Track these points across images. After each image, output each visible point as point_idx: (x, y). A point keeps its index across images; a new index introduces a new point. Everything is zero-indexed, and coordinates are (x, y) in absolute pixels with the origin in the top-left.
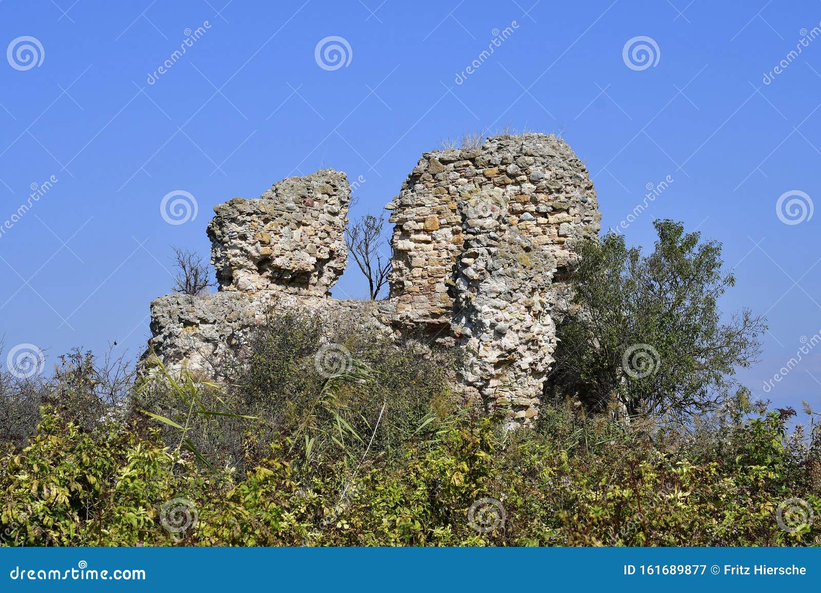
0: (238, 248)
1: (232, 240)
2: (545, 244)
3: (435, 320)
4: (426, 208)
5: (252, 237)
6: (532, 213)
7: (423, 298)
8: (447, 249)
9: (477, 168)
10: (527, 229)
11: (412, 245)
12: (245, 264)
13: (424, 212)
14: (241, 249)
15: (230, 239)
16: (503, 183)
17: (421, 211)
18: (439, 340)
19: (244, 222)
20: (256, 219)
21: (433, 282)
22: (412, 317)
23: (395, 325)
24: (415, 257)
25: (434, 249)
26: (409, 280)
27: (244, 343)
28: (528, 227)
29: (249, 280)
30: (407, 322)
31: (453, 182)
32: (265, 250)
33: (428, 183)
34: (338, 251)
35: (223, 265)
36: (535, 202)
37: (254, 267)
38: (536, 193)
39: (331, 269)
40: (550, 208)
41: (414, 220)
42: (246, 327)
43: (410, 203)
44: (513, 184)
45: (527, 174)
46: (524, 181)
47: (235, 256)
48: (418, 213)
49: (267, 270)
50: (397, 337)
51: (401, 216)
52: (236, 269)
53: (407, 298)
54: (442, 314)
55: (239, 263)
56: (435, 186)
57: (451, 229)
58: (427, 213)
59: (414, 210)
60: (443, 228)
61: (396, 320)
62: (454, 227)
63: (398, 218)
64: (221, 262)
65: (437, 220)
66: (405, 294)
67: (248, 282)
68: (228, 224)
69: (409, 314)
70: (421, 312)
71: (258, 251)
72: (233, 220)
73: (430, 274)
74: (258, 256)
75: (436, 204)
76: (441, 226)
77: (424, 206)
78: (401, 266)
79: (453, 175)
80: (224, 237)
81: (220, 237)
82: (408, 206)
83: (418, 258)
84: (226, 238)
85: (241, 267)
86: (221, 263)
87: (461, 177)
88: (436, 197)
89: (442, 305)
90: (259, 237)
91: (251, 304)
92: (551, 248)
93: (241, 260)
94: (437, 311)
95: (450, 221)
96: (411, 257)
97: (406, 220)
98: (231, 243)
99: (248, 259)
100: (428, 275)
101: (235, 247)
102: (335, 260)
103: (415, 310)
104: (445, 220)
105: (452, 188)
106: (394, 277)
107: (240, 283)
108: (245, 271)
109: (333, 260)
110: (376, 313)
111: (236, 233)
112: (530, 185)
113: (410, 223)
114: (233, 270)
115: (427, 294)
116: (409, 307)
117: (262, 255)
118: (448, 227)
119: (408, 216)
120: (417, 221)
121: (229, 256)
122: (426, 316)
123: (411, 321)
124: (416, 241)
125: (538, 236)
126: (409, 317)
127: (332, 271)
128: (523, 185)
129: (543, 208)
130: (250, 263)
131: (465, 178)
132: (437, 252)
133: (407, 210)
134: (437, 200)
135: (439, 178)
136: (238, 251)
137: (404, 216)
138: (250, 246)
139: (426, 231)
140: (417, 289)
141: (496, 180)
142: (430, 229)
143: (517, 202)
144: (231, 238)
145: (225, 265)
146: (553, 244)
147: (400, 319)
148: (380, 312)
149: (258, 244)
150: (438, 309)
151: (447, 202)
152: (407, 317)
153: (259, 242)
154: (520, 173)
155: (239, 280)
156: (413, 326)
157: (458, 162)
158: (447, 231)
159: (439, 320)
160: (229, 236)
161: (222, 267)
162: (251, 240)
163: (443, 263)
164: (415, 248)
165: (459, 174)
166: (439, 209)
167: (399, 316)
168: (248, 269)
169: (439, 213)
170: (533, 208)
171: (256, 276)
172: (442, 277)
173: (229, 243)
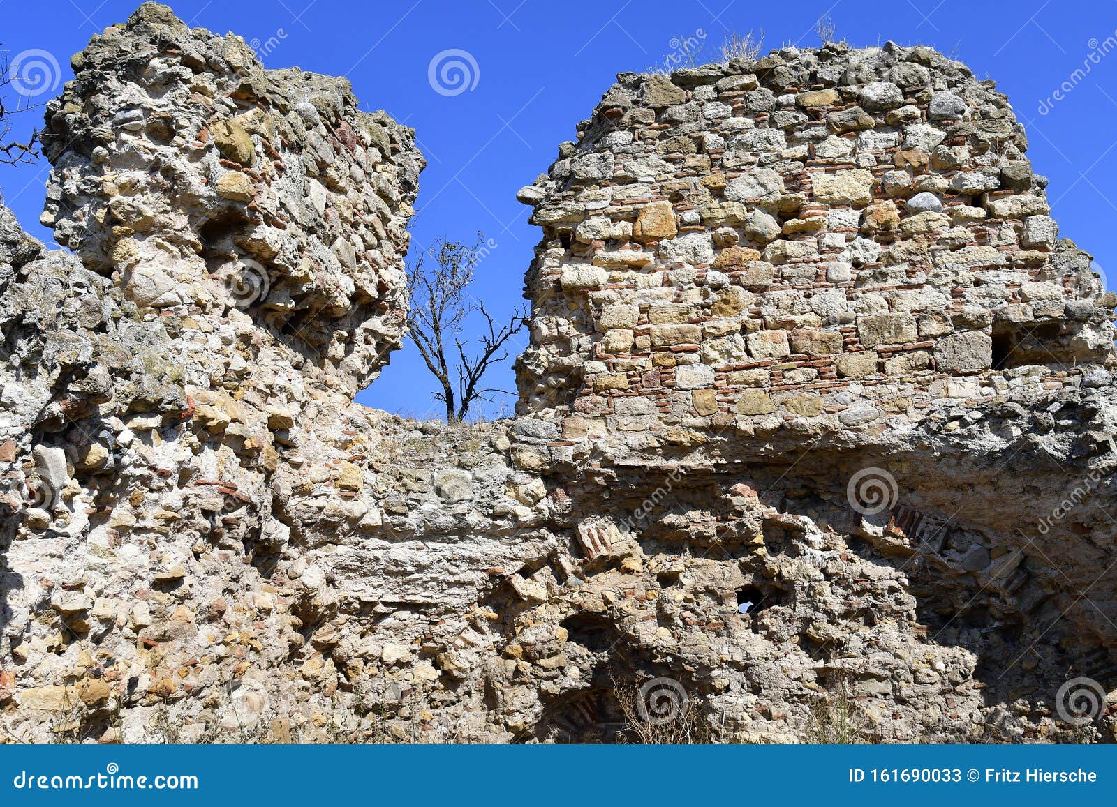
0: (141, 165)
1: (124, 136)
2: (988, 268)
3: (673, 463)
4: (641, 186)
5: (193, 129)
6: (938, 193)
7: (641, 403)
8: (699, 284)
9: (778, 90)
10: (930, 231)
11: (601, 275)
12: (162, 219)
13: (634, 193)
14: (154, 167)
15: (117, 132)
16: (853, 124)
17: (626, 193)
18: (671, 518)
19: (170, 81)
20: (212, 87)
21: (668, 362)
22: (610, 452)
23: (554, 475)
24: (611, 302)
25: (667, 283)
26: (598, 359)
27: (138, 472)
28: (934, 225)
29: (171, 275)
30: (596, 464)
31: (713, 124)
32: (232, 181)
33: (643, 128)
34: (394, 292)
35: (83, 223)
36: (948, 167)
37: (191, 236)
38: (950, 145)
39: (371, 339)
40: (995, 180)
41: (608, 215)
42: (151, 408)
43: (596, 174)
44: (878, 128)
45: (919, 102)
46: (911, 118)
47: (129, 188)
48: (619, 197)
49: (232, 259)
50: (557, 508)
51: (570, 205)
52: (127, 234)
53: (595, 404)
54: (695, 445)
55: (140, 213)
56: (662, 137)
57: (709, 235)
58: (645, 197)
59: (608, 191)
60: (687, 232)
61: (564, 459)
62: (721, 230)
63: (561, 212)
64: (78, 213)
65: (672, 213)
66: (586, 394)
67: (164, 281)
68: (113, 83)
69: (601, 445)
70: (635, 440)
71: (209, 181)
72: (134, 70)
73: (659, 342)
74: (209, 198)
75: (669, 176)
76: (683, 228)
77: (635, 181)
78: (563, 329)
79: (711, 110)
80: (96, 123)
81: (81, 123)
82: (590, 182)
83: (618, 304)
84: (106, 128)
85: (145, 229)
86: (75, 220)
87: (735, 113)
88: (667, 160)
89: (698, 421)
90: (217, 133)
91: (171, 343)
92: (1005, 276)
93: (150, 205)
94: (684, 438)
95: (707, 215)
96: (598, 303)
97: (586, 214)
98: (123, 143)
99: (175, 204)
100: (652, 345)
101: (131, 159)
102: (384, 317)
103: (618, 434)
104: (693, 212)
105: (711, 139)
106: (543, 358)
107: (136, 277)
108: (159, 246)
109: (380, 314)
110: (503, 443)
111: (138, 112)
112: (927, 128)
113: (595, 221)
114: (118, 238)
115: (653, 393)
116: (599, 428)
117: (221, 196)
118: (700, 232)
119: (590, 206)
120: (615, 219)
121: (108, 187)
122: (651, 450)
123: (607, 463)
124: (611, 265)
125: (968, 248)
126: (602, 453)
127: (374, 342)
128: (910, 129)
129: (974, 181)
130: (179, 221)
131: (746, 115)
132: (674, 289)
133: (586, 192)
134: (670, 166)
135: (678, 117)
136: (141, 176)
137: (580, 207)
138: (184, 158)
139: (639, 241)
140: (622, 381)
141: (834, 116)
142: (654, 233)
143: (897, 168)
144: (121, 127)
145: (93, 219)
146: (1010, 267)
147: (575, 458)
148: (512, 440)
149: (213, 157)
150: (684, 432)
151: (697, 171)
152: (596, 452)
153: (216, 151)
154: (900, 99)
155: (137, 270)
156: (609, 478)
157: (727, 80)
158: (700, 241)
159: (683, 463)
160: (115, 123)
161: (79, 229)
162: (188, 137)
163: (693, 316)
164: (612, 280)
165: (730, 108)
166: (677, 187)
167: (571, 451)
168: (171, 241)
169: (676, 198)
170: (941, 182)
171: (195, 264)
172: (693, 351)
173: (113, 146)
